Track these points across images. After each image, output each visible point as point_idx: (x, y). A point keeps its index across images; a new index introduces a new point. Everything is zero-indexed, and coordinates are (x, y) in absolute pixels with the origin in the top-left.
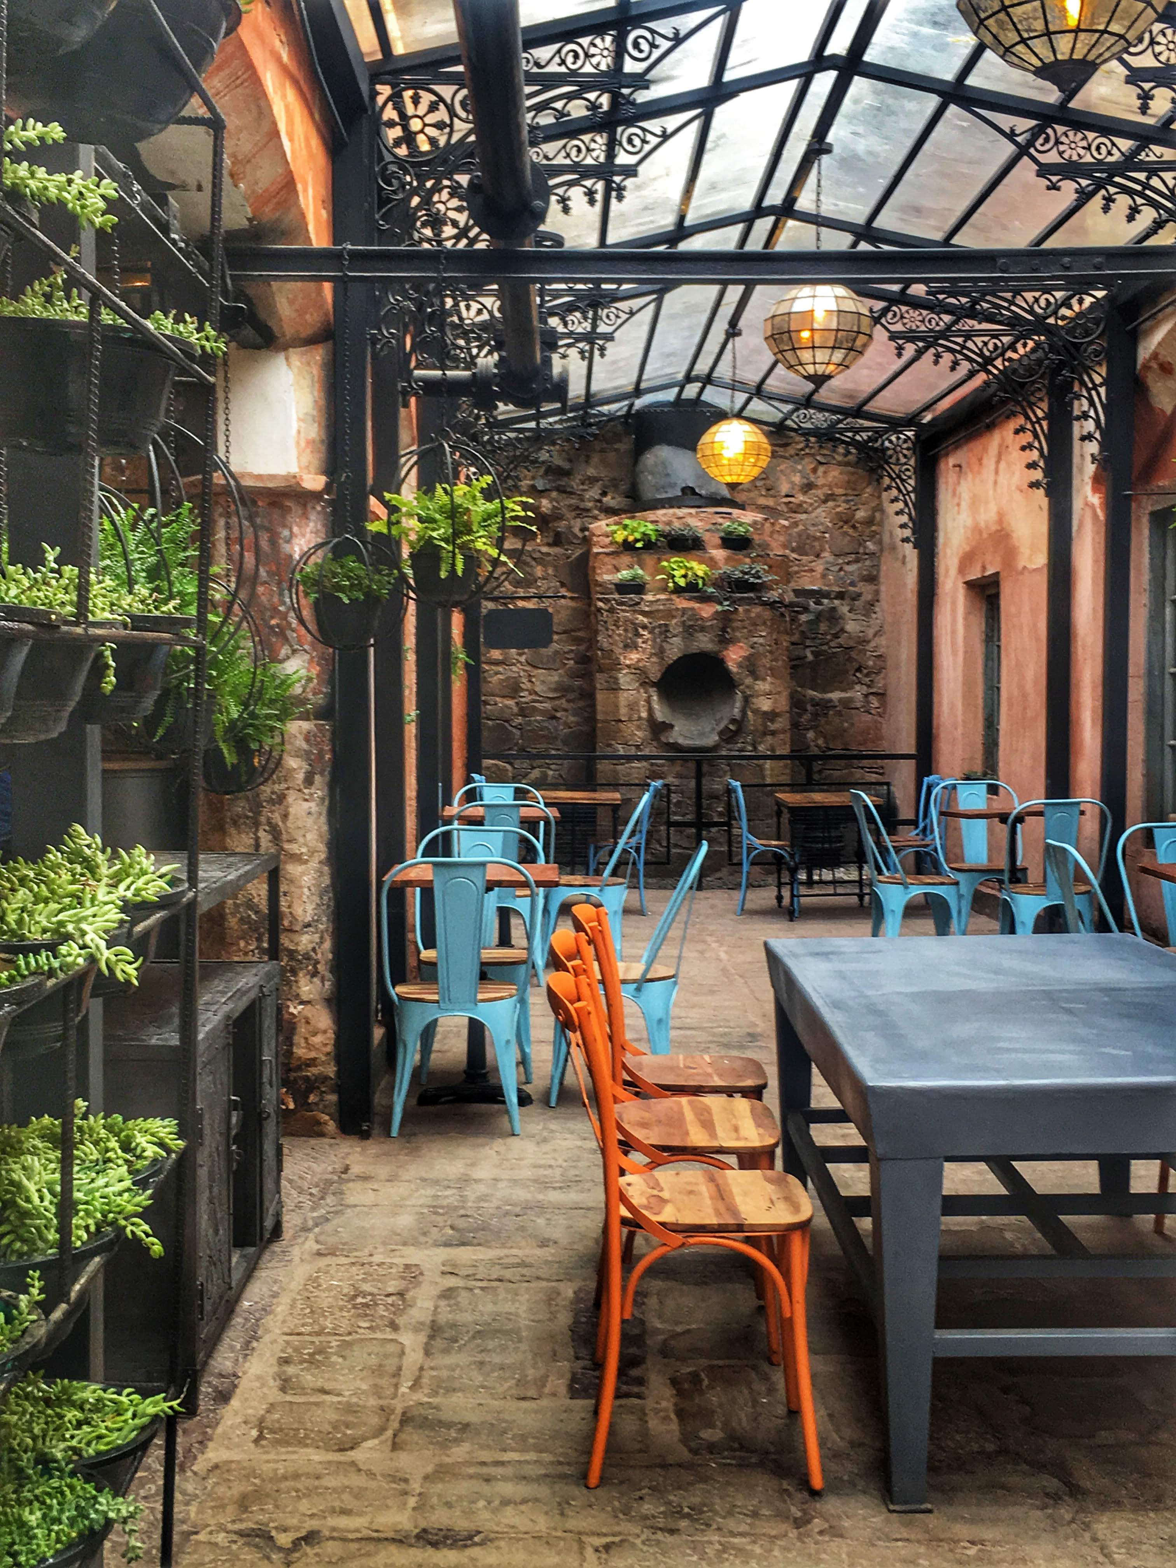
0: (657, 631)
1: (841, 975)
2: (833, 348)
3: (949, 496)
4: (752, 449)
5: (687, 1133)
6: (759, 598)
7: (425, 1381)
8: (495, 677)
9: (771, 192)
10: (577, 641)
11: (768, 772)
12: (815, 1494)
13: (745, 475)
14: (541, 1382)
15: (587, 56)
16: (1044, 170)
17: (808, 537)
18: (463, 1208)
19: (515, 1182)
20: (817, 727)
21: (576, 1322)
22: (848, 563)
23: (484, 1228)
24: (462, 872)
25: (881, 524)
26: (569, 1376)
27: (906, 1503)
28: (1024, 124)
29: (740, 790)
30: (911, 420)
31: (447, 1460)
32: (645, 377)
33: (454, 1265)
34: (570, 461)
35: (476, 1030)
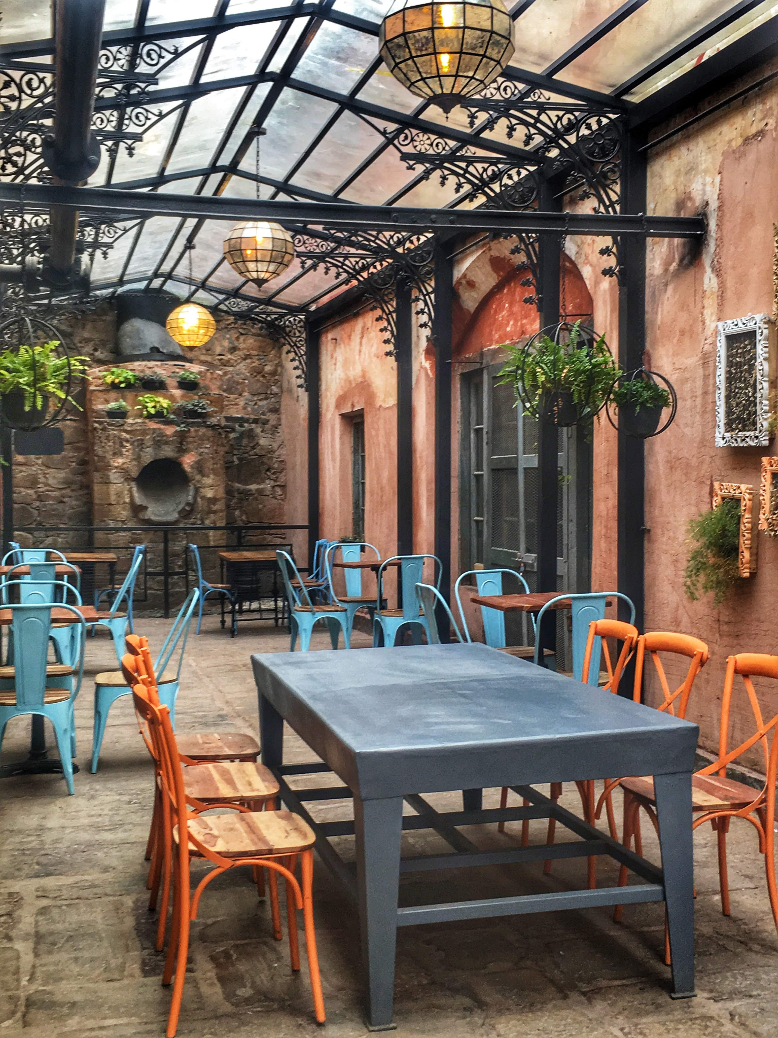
0: (136, 444)
1: (311, 677)
2: (270, 262)
3: (329, 358)
4: (203, 324)
5: (217, 789)
6: (205, 422)
7: (38, 974)
8: (20, 473)
9: (222, 156)
10: (77, 449)
11: (211, 538)
12: (320, 1025)
13: (199, 340)
14: (122, 968)
15: (115, 59)
16: (405, 157)
17: (234, 382)
18: (44, 849)
19: (77, 828)
20: (241, 507)
21: (138, 923)
22: (260, 400)
23: (61, 862)
24: (32, 614)
25: (281, 375)
26: (140, 962)
27: (380, 1025)
28: (392, 127)
29: (196, 550)
30: (303, 308)
31: (65, 1029)
32: (127, 272)
33: (44, 890)
34: (71, 326)
35: (38, 722)
